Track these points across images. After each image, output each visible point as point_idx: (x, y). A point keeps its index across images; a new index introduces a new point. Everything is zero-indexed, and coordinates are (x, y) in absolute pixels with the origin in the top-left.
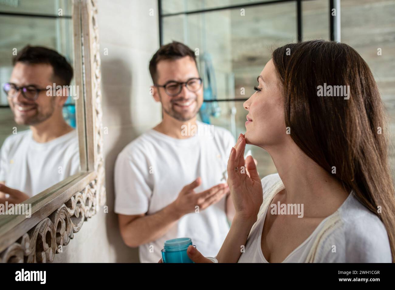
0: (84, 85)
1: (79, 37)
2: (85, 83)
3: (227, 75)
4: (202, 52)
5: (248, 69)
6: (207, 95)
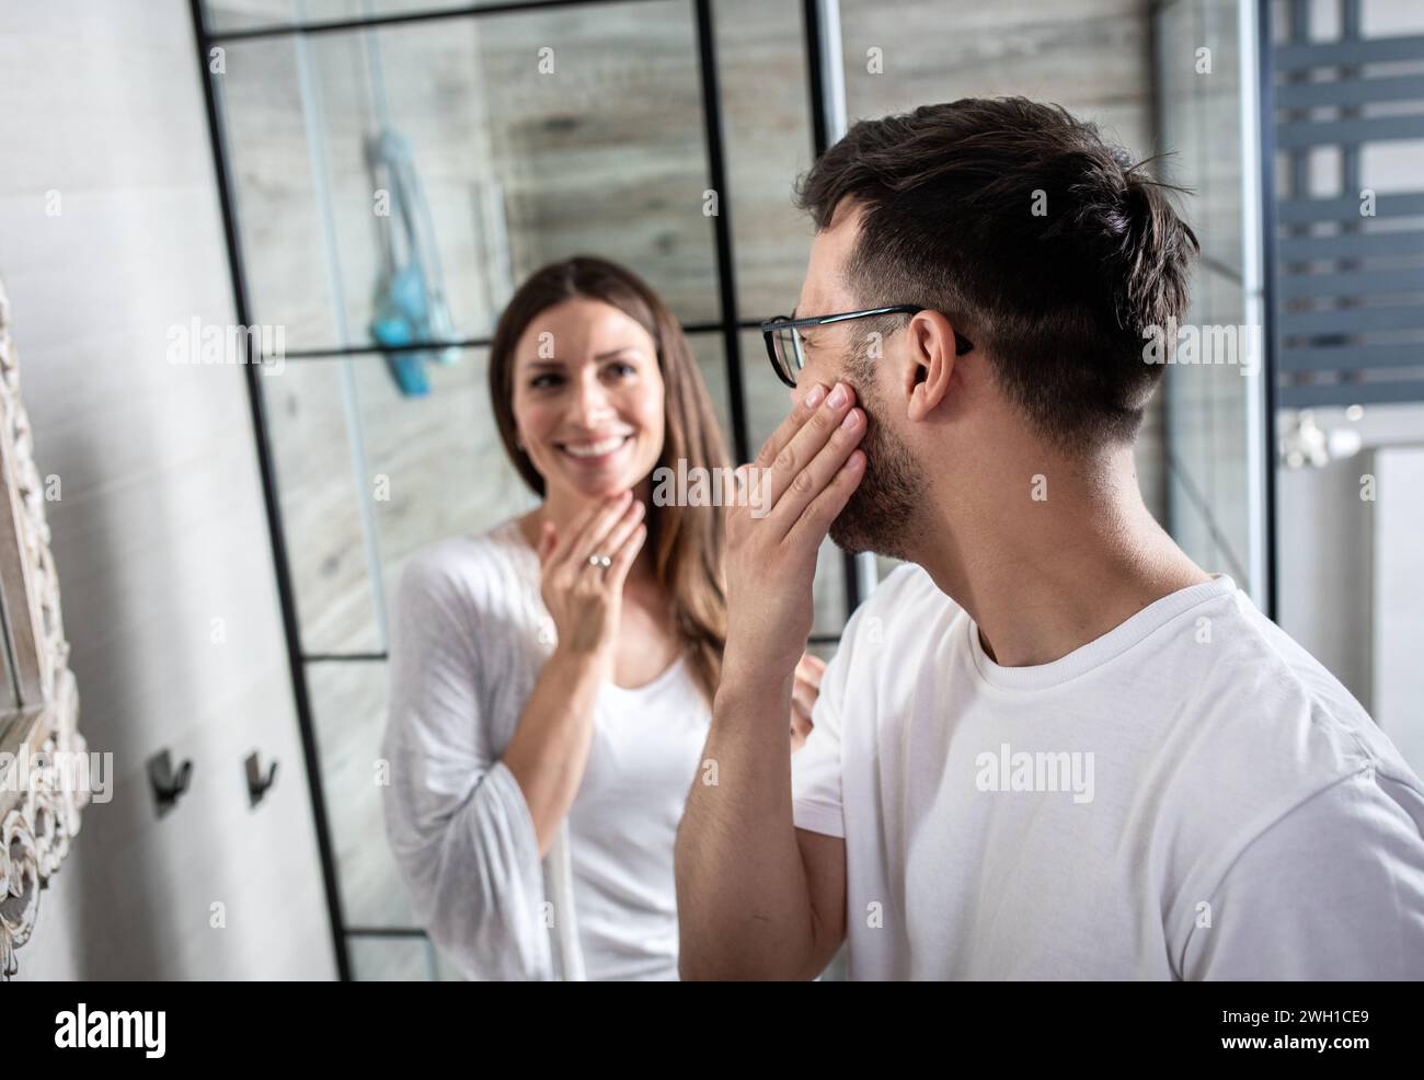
3: (476, 191)
4: (374, 128)
5: (550, 159)
6: (409, 292)
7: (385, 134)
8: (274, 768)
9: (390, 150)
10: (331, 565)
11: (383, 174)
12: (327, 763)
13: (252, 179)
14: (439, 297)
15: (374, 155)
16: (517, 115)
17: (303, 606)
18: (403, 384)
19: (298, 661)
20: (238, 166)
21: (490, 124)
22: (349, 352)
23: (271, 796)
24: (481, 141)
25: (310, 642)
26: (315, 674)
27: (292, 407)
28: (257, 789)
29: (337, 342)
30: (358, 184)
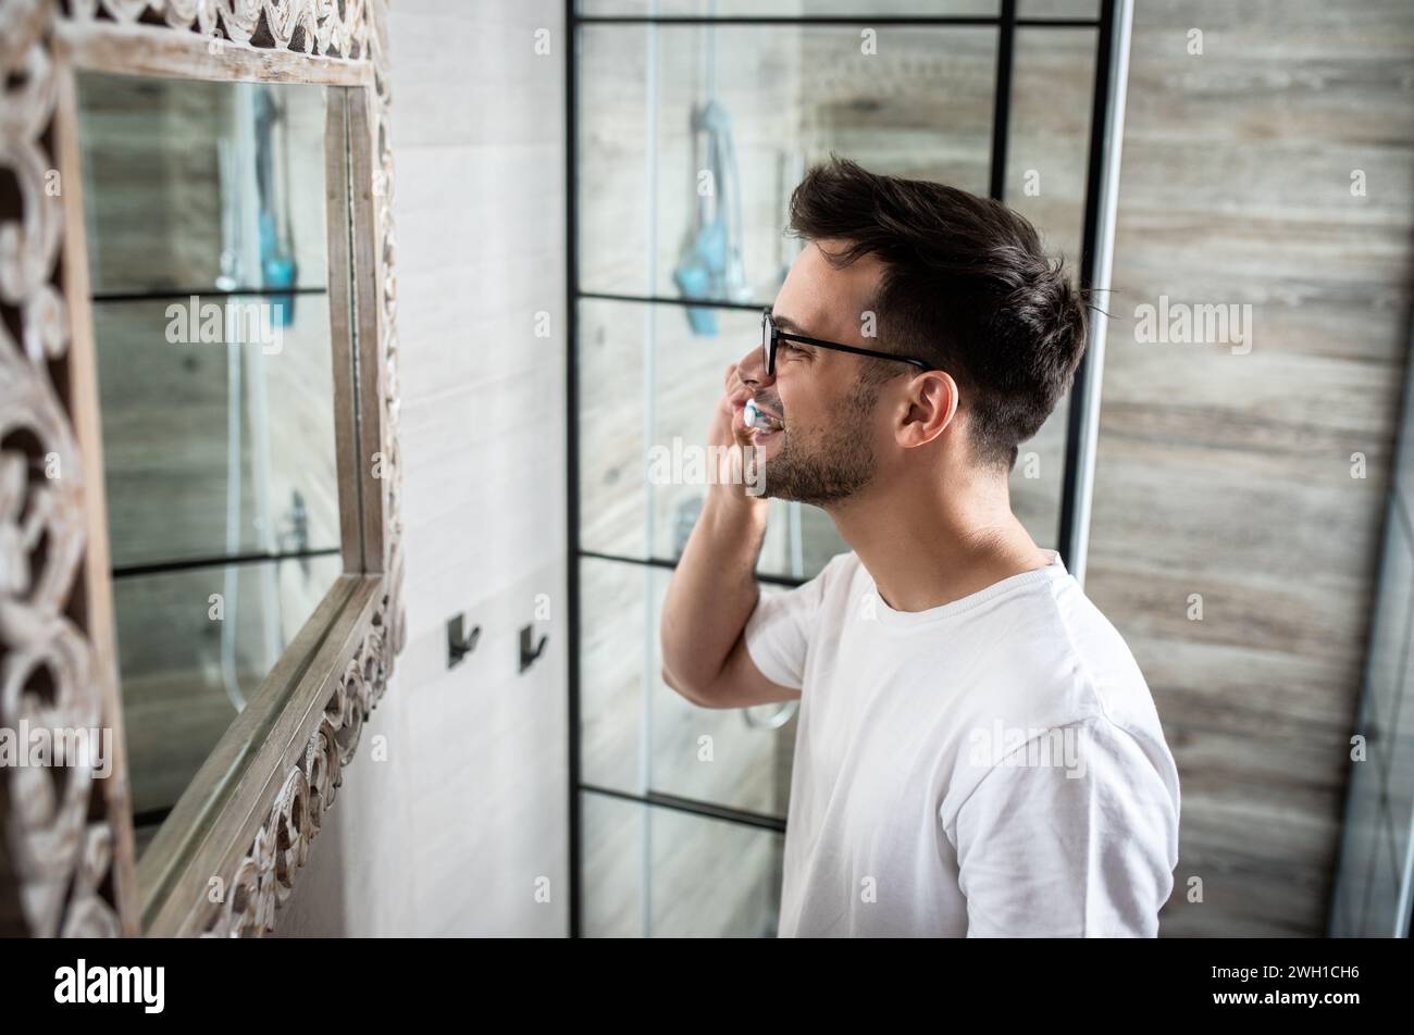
0: (354, 335)
1: (342, 203)
2: (357, 331)
3: (782, 160)
4: (702, 101)
5: (851, 135)
6: (711, 247)
7: (710, 105)
8: (543, 641)
9: (713, 120)
10: (613, 475)
11: (704, 139)
12: (586, 642)
13: (595, 139)
14: (737, 253)
15: (698, 122)
16: (825, 95)
17: (586, 508)
18: (694, 326)
19: (575, 554)
20: (586, 128)
21: (803, 101)
22: (655, 300)
23: (538, 664)
24: (793, 116)
25: (587, 540)
26: (587, 566)
27: (600, 338)
28: (527, 657)
29: (647, 292)
30: (682, 147)
